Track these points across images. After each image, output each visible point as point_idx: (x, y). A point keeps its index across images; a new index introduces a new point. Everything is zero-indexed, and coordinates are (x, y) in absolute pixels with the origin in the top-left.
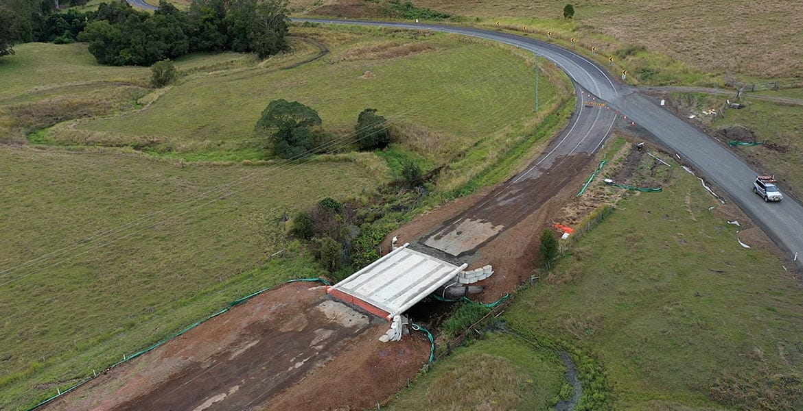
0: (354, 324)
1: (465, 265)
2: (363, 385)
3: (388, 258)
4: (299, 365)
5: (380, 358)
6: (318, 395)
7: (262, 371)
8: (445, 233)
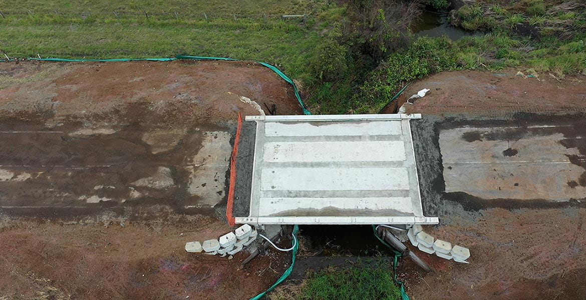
0: (200, 194)
1: (434, 220)
2: (109, 286)
3: (368, 121)
4: (94, 199)
5: (161, 269)
6: (59, 257)
7: (65, 176)
8: (491, 137)
